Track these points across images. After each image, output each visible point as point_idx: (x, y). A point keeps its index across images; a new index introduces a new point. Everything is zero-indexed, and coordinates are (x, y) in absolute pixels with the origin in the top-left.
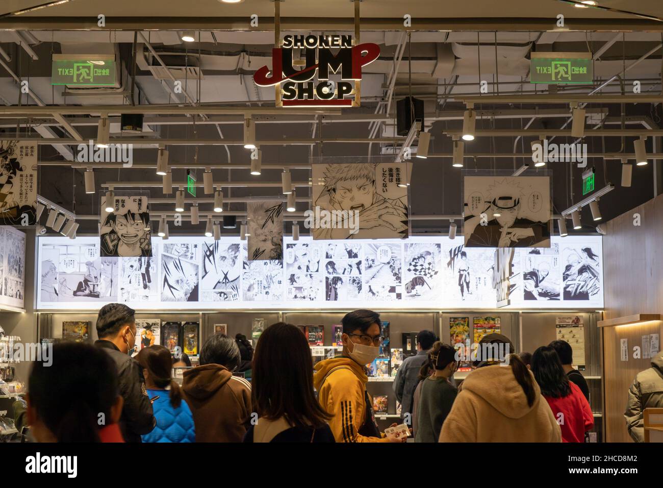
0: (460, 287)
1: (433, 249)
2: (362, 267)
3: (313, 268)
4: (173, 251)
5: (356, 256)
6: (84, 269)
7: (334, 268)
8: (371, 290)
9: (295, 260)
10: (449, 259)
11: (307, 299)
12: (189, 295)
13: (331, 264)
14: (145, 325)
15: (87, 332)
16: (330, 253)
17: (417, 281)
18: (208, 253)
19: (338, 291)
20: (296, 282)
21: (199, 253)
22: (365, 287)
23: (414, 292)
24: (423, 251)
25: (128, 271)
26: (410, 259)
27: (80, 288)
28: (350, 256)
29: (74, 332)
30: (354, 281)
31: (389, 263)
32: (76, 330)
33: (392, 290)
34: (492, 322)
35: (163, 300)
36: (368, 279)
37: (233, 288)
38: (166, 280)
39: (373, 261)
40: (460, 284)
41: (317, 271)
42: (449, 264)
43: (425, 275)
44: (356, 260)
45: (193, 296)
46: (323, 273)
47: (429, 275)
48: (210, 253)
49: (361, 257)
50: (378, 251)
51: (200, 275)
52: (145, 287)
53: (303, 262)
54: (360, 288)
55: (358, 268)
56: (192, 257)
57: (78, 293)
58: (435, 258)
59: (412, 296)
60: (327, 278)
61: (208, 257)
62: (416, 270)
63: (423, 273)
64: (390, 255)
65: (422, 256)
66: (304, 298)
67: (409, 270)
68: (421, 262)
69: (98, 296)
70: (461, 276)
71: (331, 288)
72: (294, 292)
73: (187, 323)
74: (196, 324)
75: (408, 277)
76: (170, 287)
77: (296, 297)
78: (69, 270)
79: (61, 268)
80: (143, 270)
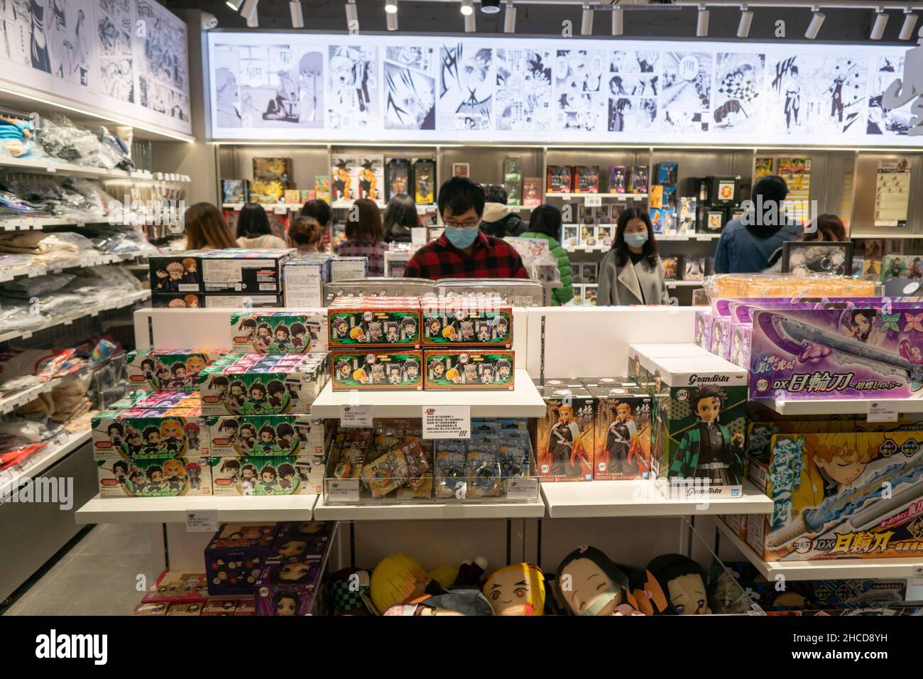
0: (785, 116)
1: (755, 62)
2: (659, 85)
3: (592, 86)
4: (400, 58)
5: (651, 69)
6: (276, 81)
7: (620, 87)
8: (668, 119)
9: (569, 74)
10: (775, 76)
11: (583, 130)
12: (422, 121)
13: (617, 80)
14: (363, 162)
15: (286, 172)
16: (617, 64)
17: (733, 106)
18: (448, 61)
19: (625, 119)
20: (568, 104)
21: (436, 61)
22: (661, 113)
23: (725, 121)
24: (741, 64)
25: (338, 85)
26: (723, 74)
27: (271, 109)
28: (643, 70)
29: (269, 171)
30: (647, 104)
31: (694, 80)
32: (272, 169)
33: (697, 117)
34: (800, 165)
35: (387, 128)
36: (665, 101)
37: (483, 112)
38: (390, 99)
39: (674, 77)
40: (786, 112)
41: (598, 90)
42: (775, 83)
43: (742, 98)
44: (650, 76)
45: (429, 122)
46: (606, 93)
47: (746, 99)
48: (451, 62)
49: (658, 71)
50: (682, 63)
51: (438, 92)
52: (362, 108)
53: (579, 76)
54: (654, 115)
55: (653, 87)
56: (426, 67)
57: (270, 116)
58: (757, 75)
59: (724, 127)
60: (611, 101)
61: (449, 66)
62: (729, 91)
63: (739, 95)
64: (697, 68)
65: (739, 72)
66: (579, 127)
67: (721, 91)
68: (737, 79)
69: (296, 121)
70: (788, 100)
71: (615, 115)
72: (566, 119)
73: (420, 161)
74: (432, 162)
75: (718, 100)
76: (396, 109)
77: (567, 126)
78: (255, 83)
79: (242, 79)
80: (359, 85)
